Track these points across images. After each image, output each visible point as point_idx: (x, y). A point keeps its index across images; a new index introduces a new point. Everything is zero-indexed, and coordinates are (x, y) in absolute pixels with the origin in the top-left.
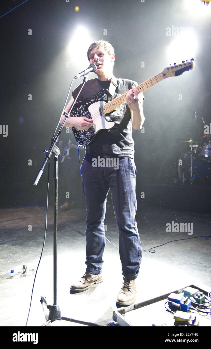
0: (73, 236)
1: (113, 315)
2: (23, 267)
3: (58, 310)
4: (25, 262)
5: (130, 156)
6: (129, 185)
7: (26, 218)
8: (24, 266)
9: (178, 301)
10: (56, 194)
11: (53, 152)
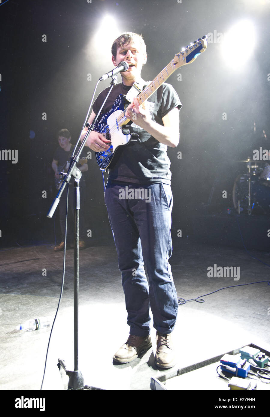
0: (99, 282)
1: (150, 383)
2: (35, 322)
3: (81, 377)
4: (38, 316)
5: (163, 181)
6: (160, 219)
7: (40, 259)
8: (36, 320)
9: (233, 365)
10: (76, 229)
11: (72, 175)
